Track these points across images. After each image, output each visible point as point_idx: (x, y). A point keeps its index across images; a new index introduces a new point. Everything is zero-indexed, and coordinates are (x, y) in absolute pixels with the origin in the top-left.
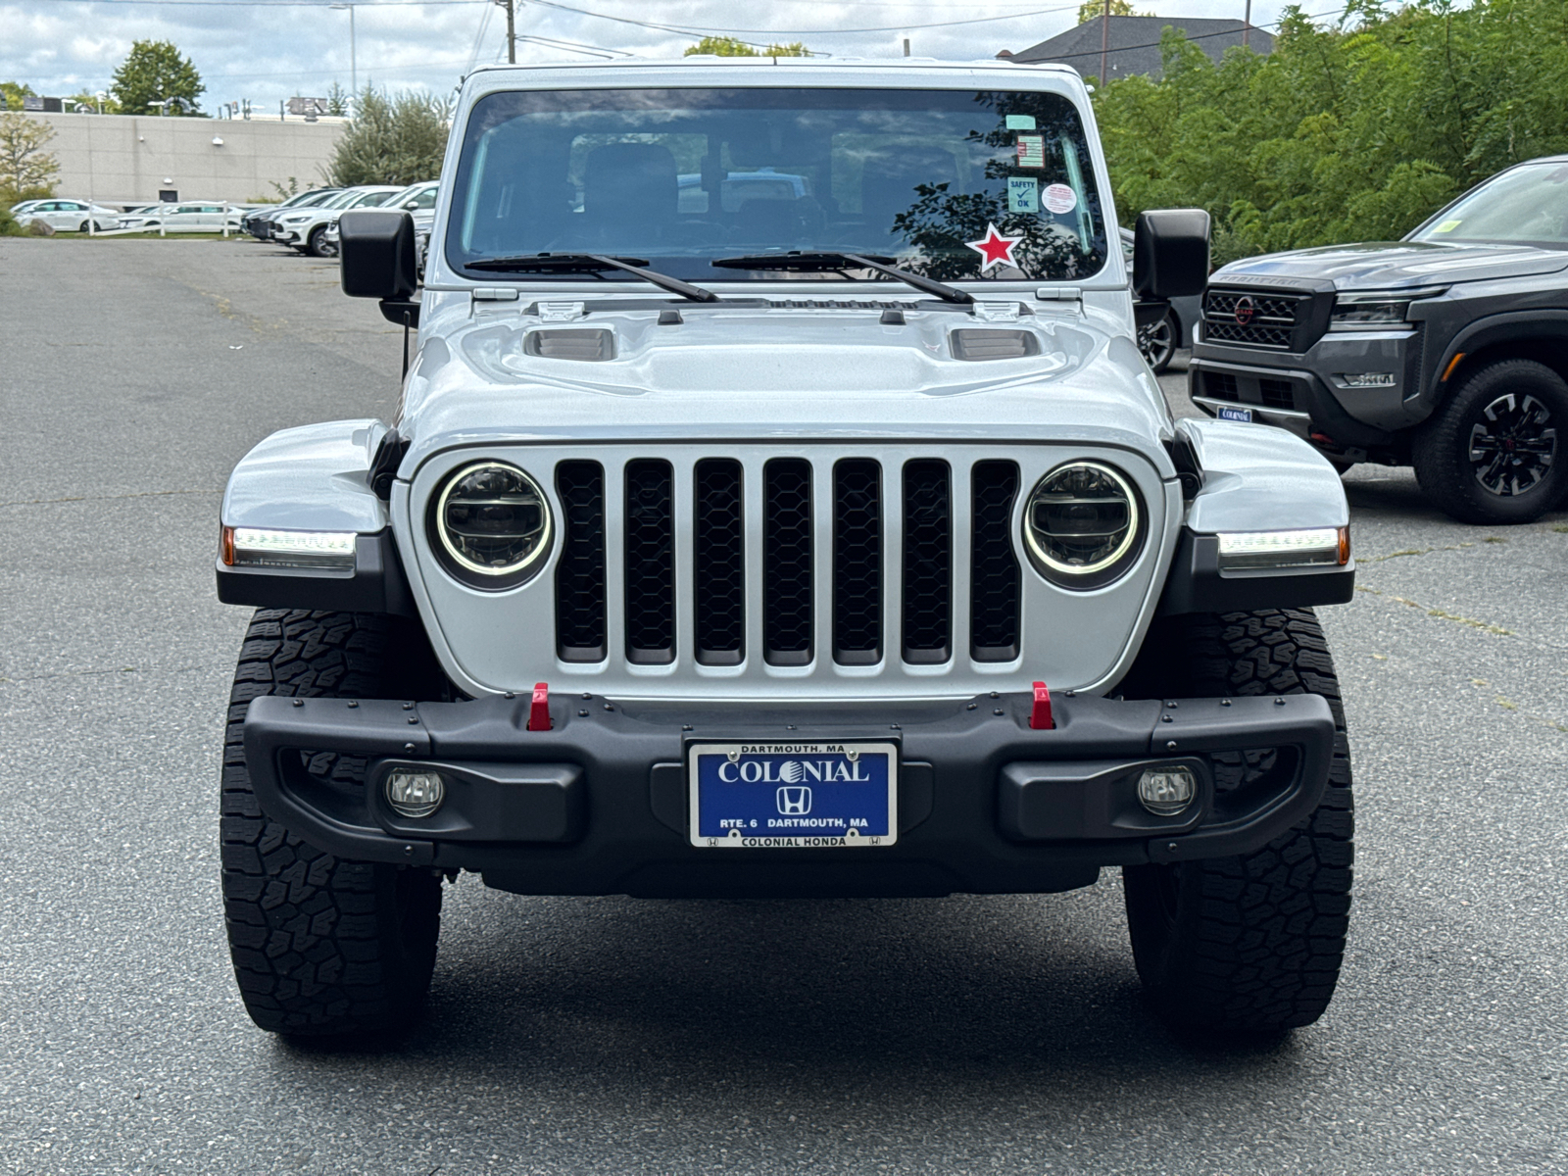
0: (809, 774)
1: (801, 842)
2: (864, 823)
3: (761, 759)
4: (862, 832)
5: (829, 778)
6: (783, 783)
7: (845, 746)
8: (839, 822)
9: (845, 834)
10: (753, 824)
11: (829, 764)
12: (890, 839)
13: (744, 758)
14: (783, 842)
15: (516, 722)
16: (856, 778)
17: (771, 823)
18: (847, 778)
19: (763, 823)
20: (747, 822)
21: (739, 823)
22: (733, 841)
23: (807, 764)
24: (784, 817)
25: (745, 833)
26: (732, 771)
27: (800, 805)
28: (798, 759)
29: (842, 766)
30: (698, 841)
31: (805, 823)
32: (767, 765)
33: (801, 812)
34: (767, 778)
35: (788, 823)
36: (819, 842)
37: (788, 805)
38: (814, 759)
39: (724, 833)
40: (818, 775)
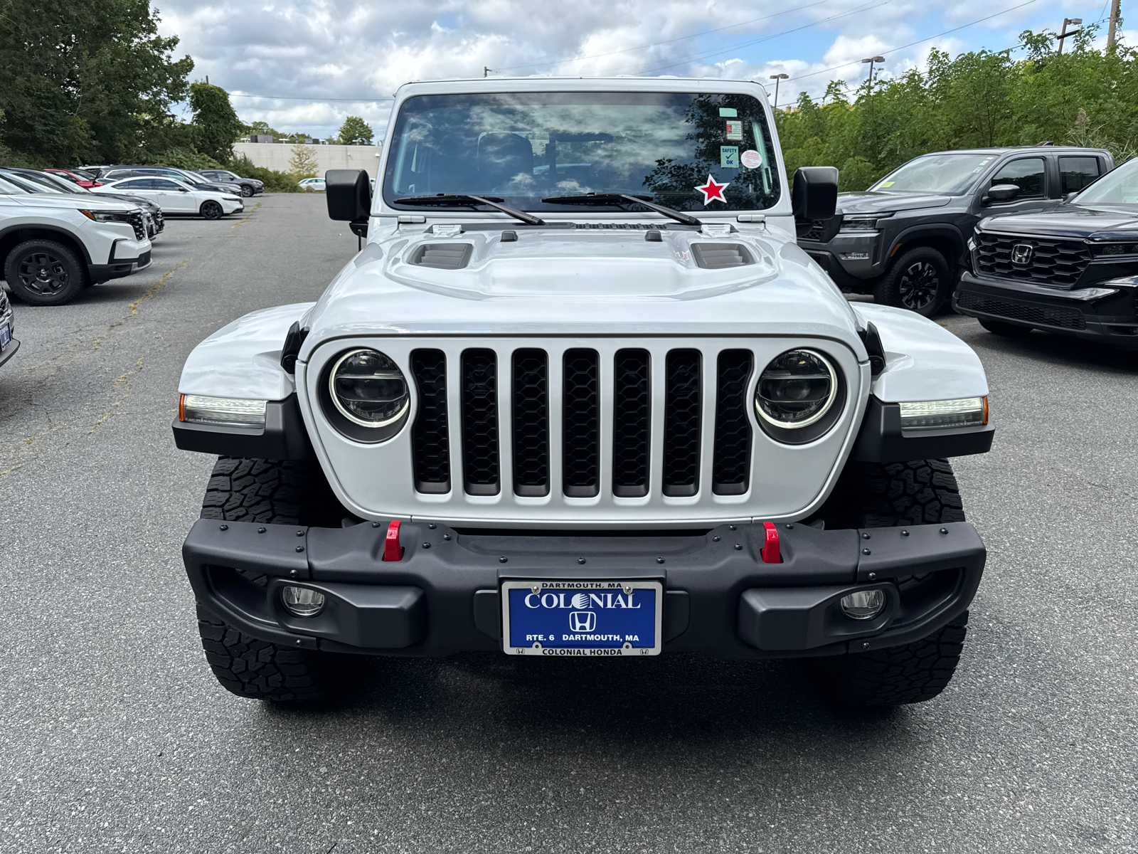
0: (594, 602)
1: (587, 652)
2: (636, 638)
3: (557, 592)
4: (635, 645)
5: (609, 606)
6: (574, 609)
7: (621, 583)
8: (617, 638)
9: (622, 647)
10: (552, 638)
11: (609, 596)
12: (656, 651)
13: (543, 592)
14: (575, 652)
15: (374, 554)
16: (630, 606)
17: (565, 637)
18: (624, 606)
19: (558, 637)
20: (546, 636)
21: (540, 637)
22: (537, 651)
23: (593, 596)
24: (574, 634)
25: (544, 645)
26: (535, 600)
27: (587, 625)
28: (586, 592)
29: (620, 597)
30: (509, 650)
31: (590, 638)
32: (562, 596)
33: (588, 630)
34: (562, 606)
35: (578, 637)
36: (602, 652)
37: (578, 625)
38: (597, 592)
39: (529, 644)
40: (601, 604)
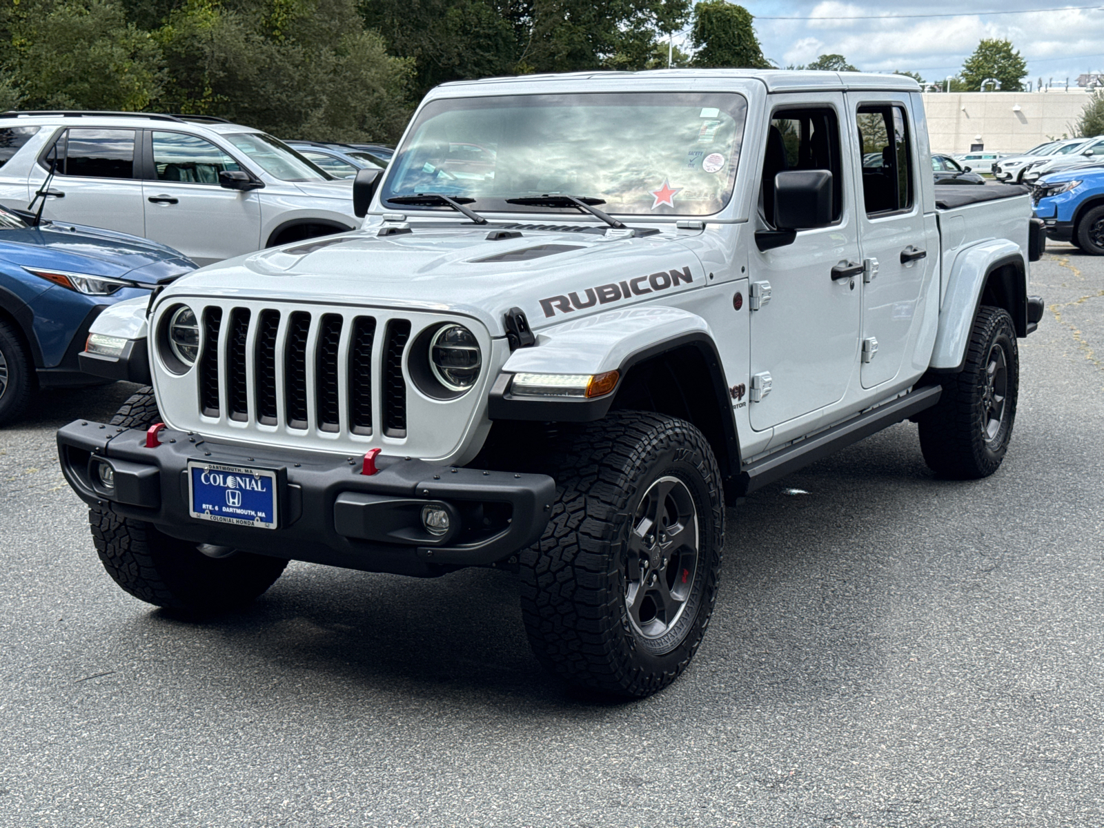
0: (240, 485)
1: (234, 521)
2: (264, 515)
3: (219, 473)
4: (262, 519)
5: (248, 488)
6: (228, 488)
7: (253, 470)
8: (253, 513)
9: (253, 520)
10: (217, 508)
11: (248, 480)
12: (273, 526)
13: (211, 472)
14: (227, 520)
16: (260, 489)
17: (224, 509)
18: (256, 489)
19: (220, 509)
20: (214, 507)
21: (210, 507)
22: (206, 516)
23: (238, 479)
24: (230, 507)
25: (212, 512)
26: (207, 479)
27: (236, 501)
28: (234, 475)
29: (253, 482)
30: (193, 514)
31: (239, 511)
32: (221, 476)
33: (237, 505)
34: (222, 484)
35: (231, 510)
36: (242, 522)
37: (231, 500)
38: (241, 476)
39: (203, 511)
40: (243, 485)
